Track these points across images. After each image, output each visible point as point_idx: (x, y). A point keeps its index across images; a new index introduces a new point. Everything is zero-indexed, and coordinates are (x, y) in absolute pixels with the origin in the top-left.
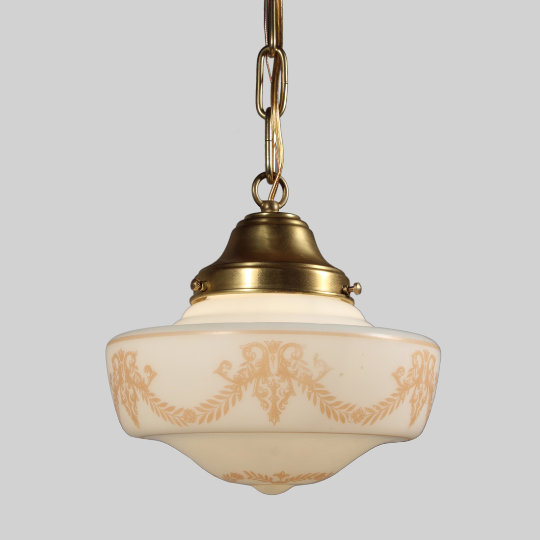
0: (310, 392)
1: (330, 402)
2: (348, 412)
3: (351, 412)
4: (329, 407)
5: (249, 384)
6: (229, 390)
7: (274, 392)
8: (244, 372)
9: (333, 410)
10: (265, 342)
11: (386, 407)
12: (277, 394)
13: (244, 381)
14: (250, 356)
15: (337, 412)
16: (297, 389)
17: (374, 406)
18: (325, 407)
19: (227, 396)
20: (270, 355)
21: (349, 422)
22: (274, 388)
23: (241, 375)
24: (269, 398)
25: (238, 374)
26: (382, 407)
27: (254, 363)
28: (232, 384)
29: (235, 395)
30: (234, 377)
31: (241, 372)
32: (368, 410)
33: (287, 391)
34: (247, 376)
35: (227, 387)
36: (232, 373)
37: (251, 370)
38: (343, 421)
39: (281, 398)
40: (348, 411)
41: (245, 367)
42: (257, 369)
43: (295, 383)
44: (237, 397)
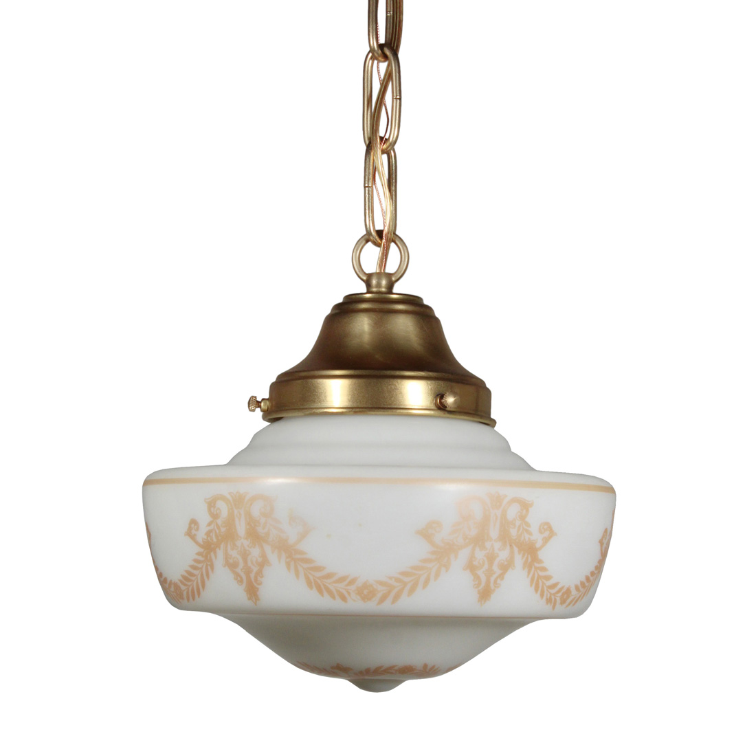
0: (288, 560)
1: (318, 574)
2: (349, 587)
3: (353, 588)
4: (319, 581)
5: (218, 550)
6: (201, 558)
7: (245, 561)
8: (211, 534)
9: (324, 585)
10: (230, 493)
11: (412, 579)
12: (249, 564)
13: (212, 546)
14: (215, 513)
15: (331, 587)
16: (272, 557)
17: (390, 578)
18: (313, 581)
19: (200, 566)
20: (236, 512)
21: (354, 601)
22: (245, 555)
23: (209, 538)
24: (242, 570)
25: (205, 537)
26: (406, 579)
27: (219, 522)
28: (201, 550)
29: (207, 565)
30: (203, 542)
31: (208, 533)
32: (381, 583)
33: (260, 560)
34: (215, 540)
35: (198, 554)
36: (201, 535)
37: (218, 531)
38: (344, 599)
39: (255, 569)
40: (347, 585)
41: (212, 527)
42: (223, 530)
43: (268, 549)
44: (209, 568)
